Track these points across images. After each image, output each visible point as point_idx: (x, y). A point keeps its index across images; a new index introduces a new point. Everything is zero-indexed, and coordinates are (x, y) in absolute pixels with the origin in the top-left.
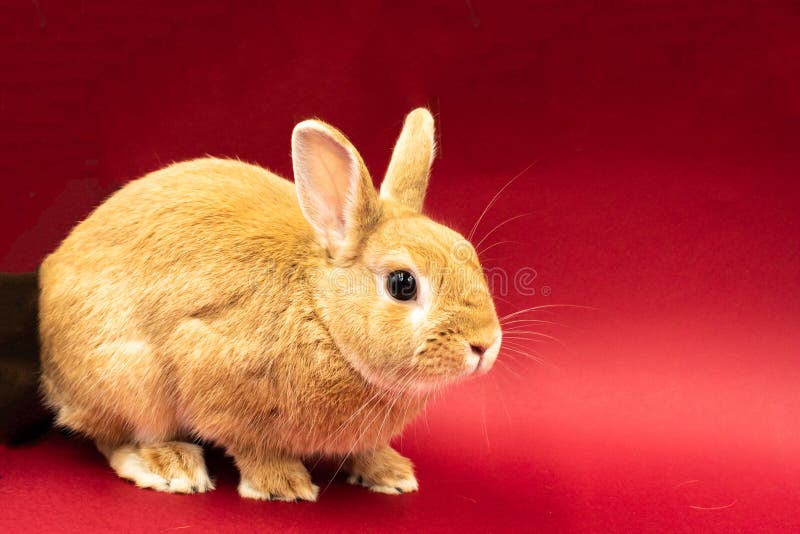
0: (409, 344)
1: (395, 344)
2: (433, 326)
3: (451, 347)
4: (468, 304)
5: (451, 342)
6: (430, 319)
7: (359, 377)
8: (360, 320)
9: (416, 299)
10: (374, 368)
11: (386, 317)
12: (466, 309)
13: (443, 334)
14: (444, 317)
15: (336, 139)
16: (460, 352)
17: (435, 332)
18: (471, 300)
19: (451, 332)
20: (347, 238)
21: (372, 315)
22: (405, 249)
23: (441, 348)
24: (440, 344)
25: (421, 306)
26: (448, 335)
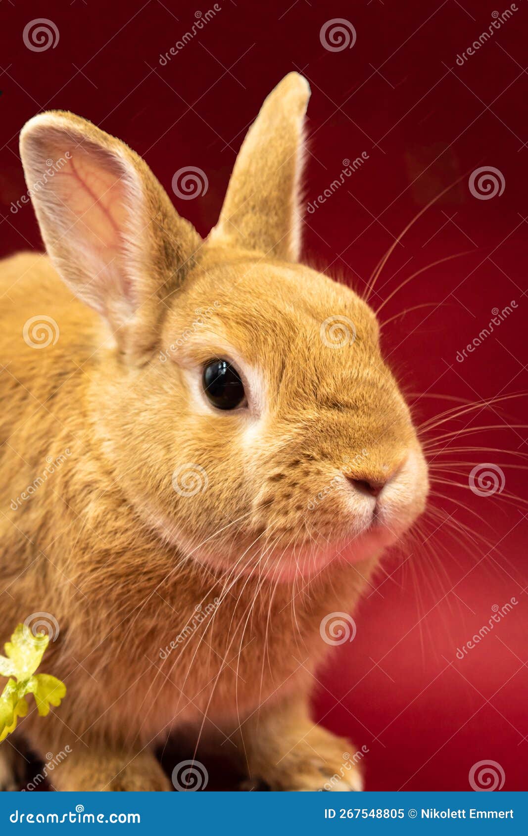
0: (240, 485)
1: (216, 489)
2: (275, 449)
3: (313, 487)
4: (335, 405)
5: (311, 477)
6: (267, 439)
7: (173, 552)
8: (159, 454)
9: (246, 405)
10: (188, 532)
11: (201, 440)
12: (332, 416)
13: (296, 463)
14: (291, 433)
15: (92, 139)
16: (331, 494)
17: (279, 463)
18: (343, 397)
19: (310, 458)
20: (139, 313)
21: (178, 440)
22: (217, 320)
23: (297, 492)
24: (294, 485)
25: (257, 416)
26: (305, 465)
